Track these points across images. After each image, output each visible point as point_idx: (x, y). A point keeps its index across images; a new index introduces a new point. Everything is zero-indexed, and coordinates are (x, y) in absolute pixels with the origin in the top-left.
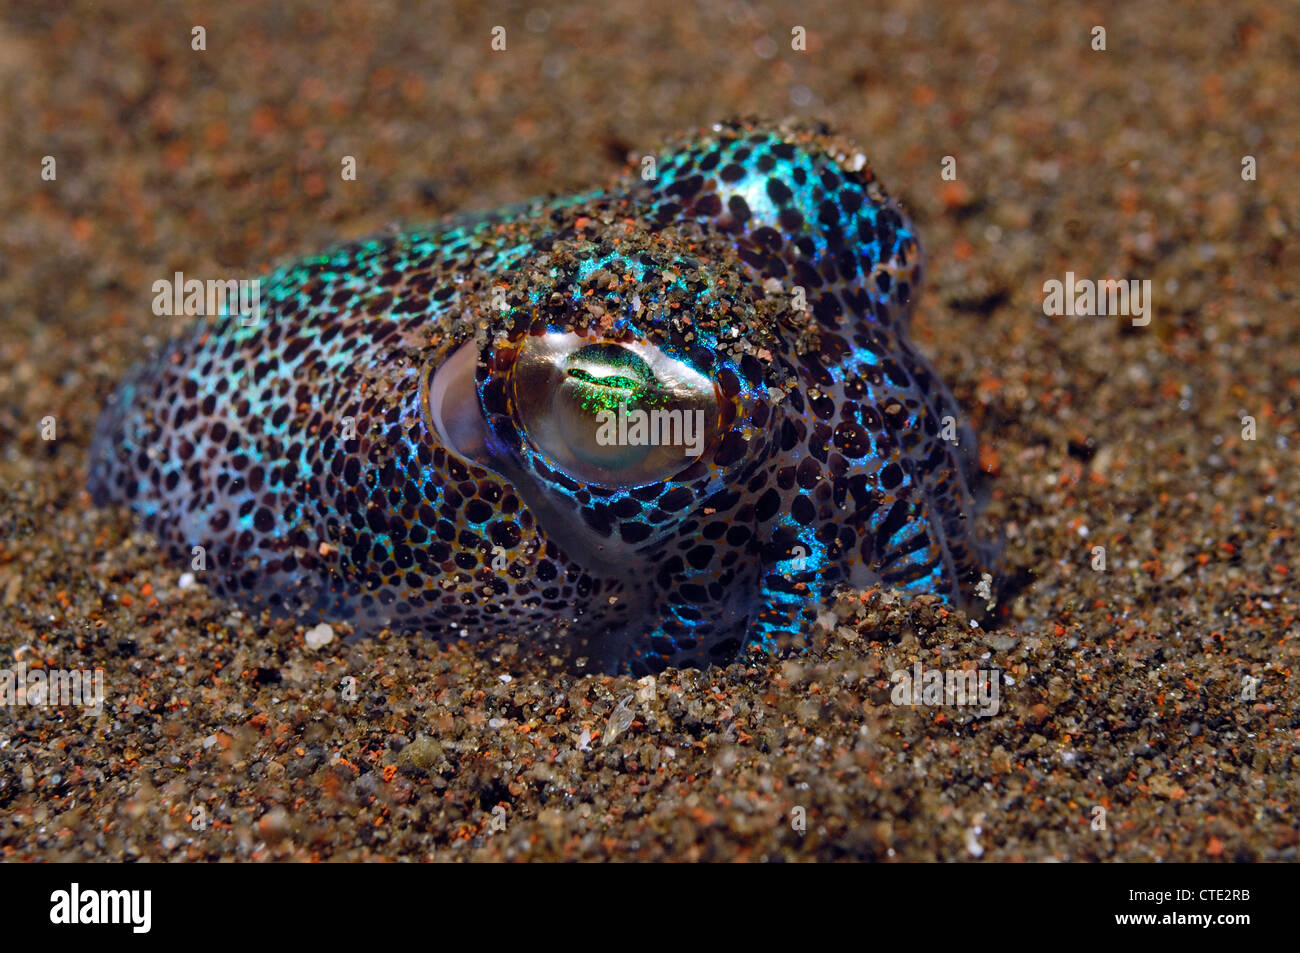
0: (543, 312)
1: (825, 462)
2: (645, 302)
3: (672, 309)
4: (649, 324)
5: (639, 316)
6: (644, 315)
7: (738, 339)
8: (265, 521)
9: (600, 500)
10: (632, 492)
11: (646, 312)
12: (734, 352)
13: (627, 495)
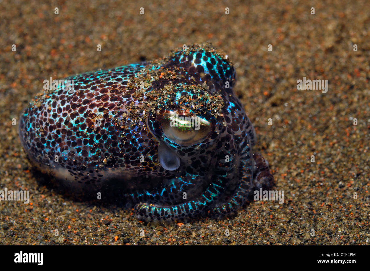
0: (169, 107)
1: (231, 134)
2: (195, 105)
3: (201, 106)
4: (196, 110)
5: (194, 109)
6: (195, 108)
7: (216, 112)
8: (85, 153)
9: (184, 148)
10: (192, 146)
11: (195, 107)
12: (216, 116)
13: (191, 147)
